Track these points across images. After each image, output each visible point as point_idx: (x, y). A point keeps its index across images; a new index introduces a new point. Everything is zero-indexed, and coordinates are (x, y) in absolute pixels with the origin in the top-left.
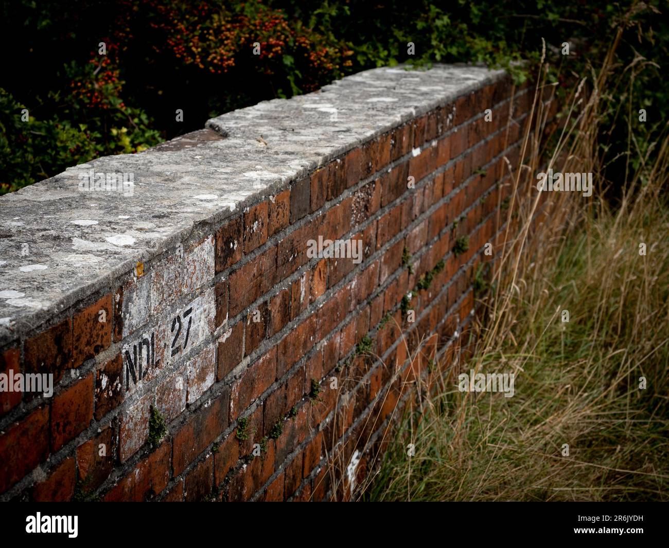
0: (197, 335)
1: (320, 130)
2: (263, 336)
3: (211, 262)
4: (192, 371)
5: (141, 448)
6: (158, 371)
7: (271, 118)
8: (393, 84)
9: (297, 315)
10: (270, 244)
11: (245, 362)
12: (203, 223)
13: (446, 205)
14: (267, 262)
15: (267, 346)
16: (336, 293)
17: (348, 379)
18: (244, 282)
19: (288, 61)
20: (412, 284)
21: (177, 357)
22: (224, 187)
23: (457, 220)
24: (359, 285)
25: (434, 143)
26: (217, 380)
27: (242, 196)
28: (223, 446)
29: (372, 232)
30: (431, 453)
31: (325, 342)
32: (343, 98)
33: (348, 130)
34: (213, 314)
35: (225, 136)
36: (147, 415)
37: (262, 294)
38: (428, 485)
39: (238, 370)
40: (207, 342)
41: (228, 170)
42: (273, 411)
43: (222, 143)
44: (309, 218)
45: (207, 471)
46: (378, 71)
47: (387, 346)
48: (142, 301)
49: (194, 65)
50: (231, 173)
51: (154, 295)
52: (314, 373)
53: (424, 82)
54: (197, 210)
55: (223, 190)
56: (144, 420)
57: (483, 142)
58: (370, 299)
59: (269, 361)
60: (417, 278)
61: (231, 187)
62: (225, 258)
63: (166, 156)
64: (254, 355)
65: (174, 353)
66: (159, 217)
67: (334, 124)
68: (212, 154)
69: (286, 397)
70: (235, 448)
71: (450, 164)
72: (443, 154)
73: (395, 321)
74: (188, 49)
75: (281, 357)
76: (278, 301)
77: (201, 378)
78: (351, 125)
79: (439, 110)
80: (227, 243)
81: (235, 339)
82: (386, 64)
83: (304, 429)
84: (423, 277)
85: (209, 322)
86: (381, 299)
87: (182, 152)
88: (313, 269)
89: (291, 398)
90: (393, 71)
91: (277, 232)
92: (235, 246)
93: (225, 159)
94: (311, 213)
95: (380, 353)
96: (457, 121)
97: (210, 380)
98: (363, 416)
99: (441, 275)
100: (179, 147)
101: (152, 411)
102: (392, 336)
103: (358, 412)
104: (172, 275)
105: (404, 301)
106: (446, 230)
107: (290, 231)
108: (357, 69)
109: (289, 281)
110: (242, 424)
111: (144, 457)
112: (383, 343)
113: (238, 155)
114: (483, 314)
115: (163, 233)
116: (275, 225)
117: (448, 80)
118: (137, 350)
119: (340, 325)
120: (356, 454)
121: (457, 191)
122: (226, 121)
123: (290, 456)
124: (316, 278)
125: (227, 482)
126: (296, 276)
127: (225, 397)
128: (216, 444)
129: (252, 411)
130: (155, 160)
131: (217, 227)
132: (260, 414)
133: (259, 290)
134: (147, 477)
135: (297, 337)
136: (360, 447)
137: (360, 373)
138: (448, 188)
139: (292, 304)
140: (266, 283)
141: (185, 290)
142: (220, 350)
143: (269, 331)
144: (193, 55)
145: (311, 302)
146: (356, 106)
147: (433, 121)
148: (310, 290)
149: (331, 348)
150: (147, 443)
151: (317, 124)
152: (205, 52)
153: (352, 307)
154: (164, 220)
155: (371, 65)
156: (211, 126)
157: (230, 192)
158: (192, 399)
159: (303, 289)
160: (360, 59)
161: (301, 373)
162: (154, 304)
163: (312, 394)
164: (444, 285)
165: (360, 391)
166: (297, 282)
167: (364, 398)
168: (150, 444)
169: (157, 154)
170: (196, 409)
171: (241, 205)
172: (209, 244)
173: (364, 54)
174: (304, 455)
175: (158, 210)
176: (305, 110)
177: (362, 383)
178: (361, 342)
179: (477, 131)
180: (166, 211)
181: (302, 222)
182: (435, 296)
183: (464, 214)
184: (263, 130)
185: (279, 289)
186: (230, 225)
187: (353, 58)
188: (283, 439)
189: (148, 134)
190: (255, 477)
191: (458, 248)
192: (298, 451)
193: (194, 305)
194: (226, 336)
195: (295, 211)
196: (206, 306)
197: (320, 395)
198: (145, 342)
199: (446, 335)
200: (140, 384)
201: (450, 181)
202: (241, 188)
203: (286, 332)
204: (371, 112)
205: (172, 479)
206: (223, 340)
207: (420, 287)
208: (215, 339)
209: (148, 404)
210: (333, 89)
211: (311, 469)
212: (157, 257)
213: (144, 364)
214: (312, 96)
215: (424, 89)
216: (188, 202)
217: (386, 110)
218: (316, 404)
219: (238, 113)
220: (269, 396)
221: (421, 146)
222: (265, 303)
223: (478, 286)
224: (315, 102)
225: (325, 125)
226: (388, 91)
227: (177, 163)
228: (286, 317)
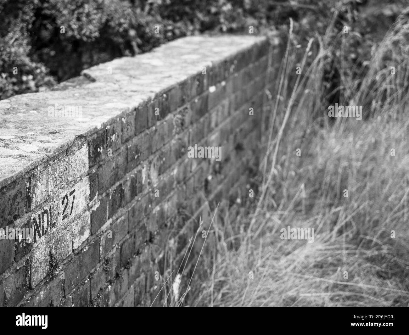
0: (78, 206)
1: (152, 76)
2: (120, 206)
3: (86, 160)
4: (76, 229)
5: (44, 278)
6: (54, 230)
7: (122, 69)
8: (196, 47)
9: (141, 192)
10: (123, 148)
11: (109, 222)
12: (81, 137)
13: (232, 122)
14: (121, 160)
15: (122, 213)
16: (165, 178)
17: (173, 230)
18: (107, 172)
19: (132, 33)
20: (211, 170)
21: (66, 220)
22: (94, 113)
23: (238, 130)
24: (178, 172)
25: (223, 83)
26: (91, 234)
27: (106, 119)
28: (96, 275)
29: (186, 139)
30: (225, 275)
31: (158, 208)
32: (166, 56)
33: (170, 76)
34: (88, 193)
35: (93, 80)
36: (48, 257)
37: (119, 180)
38: (224, 295)
39: (104, 228)
40: (85, 211)
41: (96, 102)
42: (127, 252)
43: (92, 85)
44: (147, 131)
45: (86, 290)
46: (188, 39)
47: (197, 209)
48: (43, 187)
49: (73, 36)
50: (100, 104)
51: (51, 182)
52: (152, 227)
53: (216, 45)
54: (77, 128)
55: (93, 115)
56: (46, 261)
57: (252, 82)
58: (185, 180)
59: (124, 221)
60: (214, 167)
61: (98, 113)
62: (95, 158)
63: (57, 94)
64: (114, 218)
65: (64, 218)
66: (53, 133)
67: (161, 73)
68: (86, 92)
69: (134, 243)
70: (103, 276)
71: (233, 96)
72: (229, 89)
73: (202, 194)
74: (70, 26)
75: (131, 218)
76: (129, 183)
77: (81, 233)
78: (172, 73)
79: (226, 63)
80: (96, 148)
81: (102, 208)
82: (193, 34)
83: (146, 262)
84: (217, 166)
85: (86, 198)
86: (192, 181)
87: (66, 92)
88: (150, 163)
89: (138, 243)
90: (197, 38)
91: (127, 140)
92: (101, 150)
93: (94, 95)
94: (148, 128)
95: (192, 213)
96: (237, 69)
97: (87, 234)
98: (182, 253)
99: (229, 165)
100: (65, 88)
101: (51, 255)
102: (199, 203)
103: (179, 250)
104: (62, 169)
105: (207, 181)
106: (232, 137)
107: (135, 140)
108: (175, 37)
109: (135, 171)
110: (107, 261)
111: (46, 283)
112: (194, 207)
113: (102, 93)
114: (255, 187)
115: (56, 143)
116: (126, 136)
117: (231, 44)
118: (41, 217)
119: (168, 197)
120: (179, 276)
121: (238, 112)
122: (93, 72)
123: (138, 280)
124: (152, 168)
125: (99, 297)
126: (139, 168)
127: (97, 244)
128: (92, 274)
129: (114, 252)
130: (50, 97)
131: (90, 139)
132: (118, 254)
133: (116, 177)
134: (49, 296)
135: (141, 206)
136: (181, 272)
137: (180, 227)
138: (232, 111)
139: (138, 185)
140: (121, 172)
141: (70, 179)
142: (93, 215)
143: (123, 203)
144: (73, 30)
145: (149, 184)
146: (175, 61)
147: (222, 70)
148: (149, 176)
149: (162, 213)
150: (48, 275)
151: (151, 73)
152: (80, 28)
153: (174, 186)
154: (56, 135)
155: (183, 35)
156: (85, 75)
157: (97, 116)
158: (76, 246)
159: (144, 176)
160: (177, 32)
161: (144, 227)
162: (51, 187)
163: (151, 241)
164: (231, 170)
165: (180, 238)
166: (140, 172)
167: (182, 242)
168: (50, 276)
169: (52, 93)
170: (78, 253)
171: (104, 125)
172: (85, 149)
173: (179, 28)
174: (146, 279)
175: (52, 129)
176: (144, 64)
177: (181, 232)
178: (180, 206)
179: (249, 76)
180: (57, 129)
181: (143, 134)
182: (225, 177)
183: (242, 126)
184: (117, 77)
185: (129, 176)
186: (98, 137)
187: (172, 31)
188: (133, 269)
190: (116, 293)
191: (239, 148)
192: (143, 276)
193: (76, 187)
194: (97, 206)
195: (138, 127)
196: (84, 188)
197: (155, 241)
198: (46, 212)
199: (232, 202)
200: (43, 238)
201: (233, 106)
202: (104, 114)
203: (134, 203)
204: (185, 65)
205: (64, 297)
206: (94, 209)
207: (216, 172)
208: (89, 208)
209: (48, 250)
210: (160, 51)
211: (151, 286)
212: (53, 158)
213: (45, 225)
214: (147, 55)
215: (216, 49)
216: (71, 123)
217: (193, 63)
218: (153, 247)
219: (101, 66)
220: (124, 242)
221: (215, 85)
222: (121, 185)
223: (251, 171)
224: (149, 59)
225: (156, 73)
226: (194, 51)
227: (64, 98)
228: (134, 193)
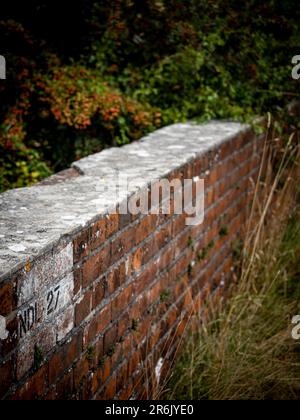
0: (62, 301)
1: (138, 169)
2: (103, 297)
3: (71, 257)
4: (59, 322)
5: (30, 370)
6: (39, 324)
7: (110, 161)
8: (182, 135)
9: (124, 282)
10: (107, 243)
11: (92, 313)
12: (66, 235)
13: (215, 208)
14: (105, 254)
15: (105, 303)
16: (148, 267)
17: (155, 317)
18: (91, 267)
19: (122, 121)
20: (194, 256)
21: (50, 315)
22: (80, 210)
23: (222, 215)
24: (162, 260)
25: (207, 173)
26: (75, 326)
27: (90, 216)
28: (79, 363)
29: (169, 229)
30: (205, 358)
31: (141, 296)
32: (153, 146)
33: (154, 170)
34: (72, 287)
35: (82, 174)
36: (33, 351)
37: (102, 273)
38: (204, 378)
39: (87, 319)
40: (69, 304)
41: (83, 198)
42: (109, 339)
43: (79, 179)
44: (131, 225)
45: (70, 379)
46: (175, 126)
47: (179, 294)
48: (29, 285)
49: (66, 124)
50: (86, 200)
51: (37, 281)
52: (135, 315)
53: (202, 134)
54: (63, 227)
55: (78, 213)
56: (31, 354)
57: (237, 169)
58: (168, 268)
59: (107, 311)
60: (197, 252)
61: (85, 210)
62: (79, 254)
63: (47, 188)
64: (98, 309)
65: (49, 313)
66: (40, 232)
67: (146, 165)
68: (74, 187)
69: (117, 331)
70: (86, 364)
71: (217, 184)
72: (213, 178)
73: (184, 280)
74: (63, 114)
75: (114, 309)
76: (112, 276)
77: (65, 325)
78: (156, 166)
79: (210, 153)
80: (80, 246)
81: (86, 301)
82: (180, 121)
83: (128, 348)
84: (201, 252)
85: (70, 293)
86: (175, 267)
87: (56, 186)
88: (133, 254)
89: (120, 331)
90: (184, 126)
91: (111, 235)
92: (85, 246)
93: (81, 190)
94: (132, 222)
95: (175, 299)
96: (221, 158)
97: (71, 326)
98: (165, 337)
99: (213, 249)
100: (55, 182)
101: (36, 348)
102: (182, 288)
103: (162, 335)
104: (47, 268)
105: (190, 266)
106: (215, 223)
107: (119, 234)
108: (162, 125)
109: (119, 263)
110: (90, 350)
111: (32, 375)
112: (176, 293)
113: (89, 188)
114: (238, 270)
115: (42, 243)
116: (109, 231)
117: (217, 132)
118: (26, 314)
119: (151, 285)
120: (161, 360)
121: (222, 199)
122: (83, 164)
123: (120, 366)
124: (135, 260)
125: (82, 384)
126: (123, 260)
127: (80, 335)
128: (75, 363)
129: (97, 341)
130: (40, 192)
131: (75, 237)
132: (101, 343)
133: (100, 270)
134: (33, 386)
135: (124, 295)
136: (163, 356)
137: (162, 313)
138: (216, 198)
139: (121, 276)
140: (104, 265)
141: (55, 276)
142: (77, 309)
143: (107, 294)
144: (66, 118)
145: (132, 274)
146: (161, 152)
147: (206, 160)
148: (132, 267)
149: (145, 300)
150: (32, 367)
151: (137, 165)
152: (73, 116)
153: (157, 274)
154: (43, 234)
155: (171, 122)
156: (75, 167)
157: (83, 213)
158: (59, 338)
159: (127, 267)
160: (165, 119)
161: (126, 316)
162: (37, 285)
163: (133, 328)
164: (214, 255)
165: (162, 323)
166: (123, 264)
167: (165, 327)
168: (35, 368)
169: (41, 187)
170: (64, 343)
171: (89, 223)
172: (69, 247)
173: (167, 115)
174: (128, 364)
175: (40, 227)
176: (131, 155)
177: (164, 319)
178: (163, 294)
179: (234, 163)
180: (44, 227)
181: (126, 228)
182: (209, 261)
183: (226, 212)
184: (104, 170)
185: (112, 269)
186: (83, 235)
187: (160, 118)
188: (115, 356)
189: (39, 164)
190: (99, 380)
191: (223, 232)
192: (125, 362)
193: (61, 283)
194: (81, 299)
195: (122, 222)
196: (68, 283)
197: (138, 328)
198: (32, 308)
199: (215, 284)
200: (28, 333)
201: (217, 193)
202: (89, 211)
203: (117, 293)
204: (170, 156)
205: (48, 386)
206: (78, 302)
207: (199, 258)
208: (73, 302)
209: (33, 344)
210: (148, 140)
211: (133, 371)
212: (38, 258)
213: (31, 321)
214: (135, 145)
215: (202, 139)
216: (58, 221)
217: (179, 155)
218: (136, 333)
219: (91, 157)
220: (107, 331)
221: (199, 174)
222: (104, 277)
223: (235, 253)
224: (136, 149)
225: (141, 166)
226: (180, 141)
227: (53, 194)
228: (117, 283)
